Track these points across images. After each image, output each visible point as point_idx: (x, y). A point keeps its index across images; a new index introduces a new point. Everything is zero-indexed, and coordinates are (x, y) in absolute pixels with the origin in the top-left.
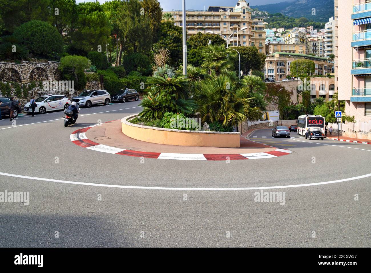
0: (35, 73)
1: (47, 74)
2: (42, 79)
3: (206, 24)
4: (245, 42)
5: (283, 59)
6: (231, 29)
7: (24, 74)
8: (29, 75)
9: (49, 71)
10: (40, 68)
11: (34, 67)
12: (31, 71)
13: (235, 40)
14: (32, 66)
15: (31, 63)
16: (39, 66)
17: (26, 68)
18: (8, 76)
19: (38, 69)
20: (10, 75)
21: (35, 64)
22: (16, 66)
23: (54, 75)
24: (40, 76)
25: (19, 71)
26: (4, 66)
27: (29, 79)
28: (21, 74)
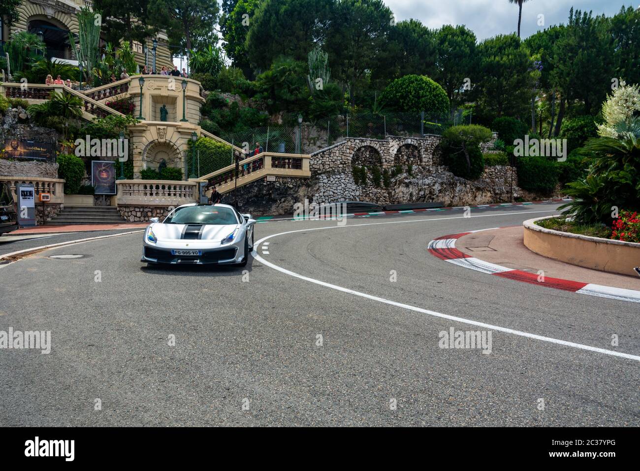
0: (403, 153)
1: (420, 154)
2: (412, 161)
7: (386, 154)
8: (393, 155)
9: (424, 150)
10: (411, 144)
11: (401, 143)
12: (397, 150)
14: (398, 142)
15: (397, 138)
16: (409, 141)
17: (390, 146)
18: (364, 158)
19: (408, 146)
20: (368, 156)
21: (404, 139)
22: (377, 142)
23: (431, 156)
24: (410, 158)
25: (379, 150)
26: (360, 143)
27: (393, 162)
28: (383, 155)
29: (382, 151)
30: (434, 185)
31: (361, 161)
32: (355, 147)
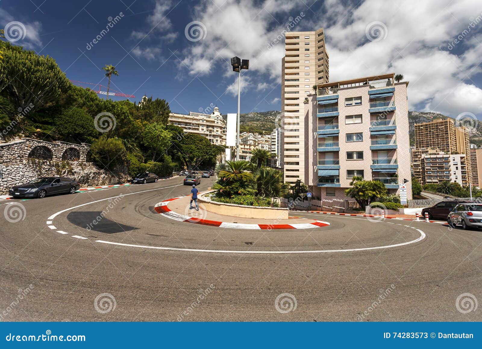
0: (68, 153)
1: (79, 154)
2: (73, 158)
3: (188, 124)
4: (217, 140)
5: (244, 154)
6: (208, 130)
7: (56, 153)
8: (62, 154)
9: (81, 152)
10: (74, 148)
11: (68, 147)
12: (64, 150)
13: (210, 138)
14: (66, 146)
15: (65, 143)
16: (73, 146)
17: (60, 148)
18: (39, 154)
19: (71, 149)
20: (42, 153)
21: (70, 144)
22: (51, 144)
23: (85, 156)
24: (72, 156)
25: (52, 149)
26: (37, 143)
27: (61, 158)
28: (54, 153)
29: (53, 151)
30: (90, 174)
31: (36, 156)
32: (32, 146)
